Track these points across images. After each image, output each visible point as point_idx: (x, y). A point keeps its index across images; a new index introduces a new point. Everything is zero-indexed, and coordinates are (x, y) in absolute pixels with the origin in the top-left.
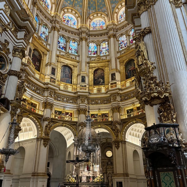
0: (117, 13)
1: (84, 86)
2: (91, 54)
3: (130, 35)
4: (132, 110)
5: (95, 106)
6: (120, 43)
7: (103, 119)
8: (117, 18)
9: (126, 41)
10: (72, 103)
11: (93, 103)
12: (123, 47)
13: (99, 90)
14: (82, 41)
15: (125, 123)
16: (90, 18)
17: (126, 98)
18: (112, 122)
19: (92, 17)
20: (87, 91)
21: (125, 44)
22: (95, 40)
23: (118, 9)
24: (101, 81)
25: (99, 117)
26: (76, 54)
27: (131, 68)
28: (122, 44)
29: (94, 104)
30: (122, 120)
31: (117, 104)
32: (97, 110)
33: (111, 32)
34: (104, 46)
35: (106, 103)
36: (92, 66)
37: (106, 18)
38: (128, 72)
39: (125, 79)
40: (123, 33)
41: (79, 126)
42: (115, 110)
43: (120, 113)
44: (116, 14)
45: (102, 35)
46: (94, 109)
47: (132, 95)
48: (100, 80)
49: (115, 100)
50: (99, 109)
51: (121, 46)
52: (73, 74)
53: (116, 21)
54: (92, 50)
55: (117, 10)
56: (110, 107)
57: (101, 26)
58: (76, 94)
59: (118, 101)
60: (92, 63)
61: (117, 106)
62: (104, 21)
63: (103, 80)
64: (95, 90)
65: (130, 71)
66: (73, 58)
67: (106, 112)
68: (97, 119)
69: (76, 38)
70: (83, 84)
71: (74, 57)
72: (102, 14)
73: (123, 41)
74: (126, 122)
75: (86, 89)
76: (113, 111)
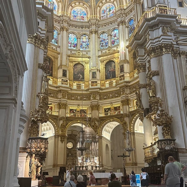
0: (101, 7)
1: (65, 81)
2: (71, 46)
3: (112, 35)
4: (109, 109)
5: (74, 101)
6: (101, 41)
7: (81, 115)
8: (100, 12)
9: (107, 40)
10: (53, 97)
11: (73, 98)
12: (104, 46)
13: (79, 86)
14: (63, 31)
15: (103, 121)
16: (71, 5)
17: (105, 97)
18: (90, 118)
19: (73, 5)
20: (68, 86)
21: (106, 43)
22: (76, 32)
23: (102, 3)
24: (80, 77)
25: (77, 112)
26: (56, 44)
27: (111, 69)
28: (103, 42)
29: (74, 100)
30: (100, 118)
31: (97, 102)
32: (77, 106)
33: (93, 28)
34: (84, 40)
35: (86, 100)
36: (72, 59)
37: (88, 9)
38: (108, 72)
39: (105, 78)
40: (105, 31)
41: (60, 120)
42: (95, 108)
43: (98, 111)
44: (99, 8)
45: (83, 28)
46: (74, 105)
47: (111, 95)
48: (80, 75)
49: (95, 98)
50: (79, 105)
51: (101, 44)
52: (54, 66)
53: (98, 15)
54: (72, 42)
55: (101, 5)
56: (89, 104)
57: (82, 17)
58: (58, 88)
59: (97, 99)
60: (73, 57)
61: (96, 104)
62: (85, 12)
63: (82, 76)
64: (75, 86)
65: (110, 72)
66: (54, 49)
67: (84, 108)
68: (76, 115)
69: (56, 26)
70: (65, 79)
71: (54, 47)
72: (84, 4)
73: (104, 40)
74: (104, 119)
75: (67, 84)
76: (92, 108)
